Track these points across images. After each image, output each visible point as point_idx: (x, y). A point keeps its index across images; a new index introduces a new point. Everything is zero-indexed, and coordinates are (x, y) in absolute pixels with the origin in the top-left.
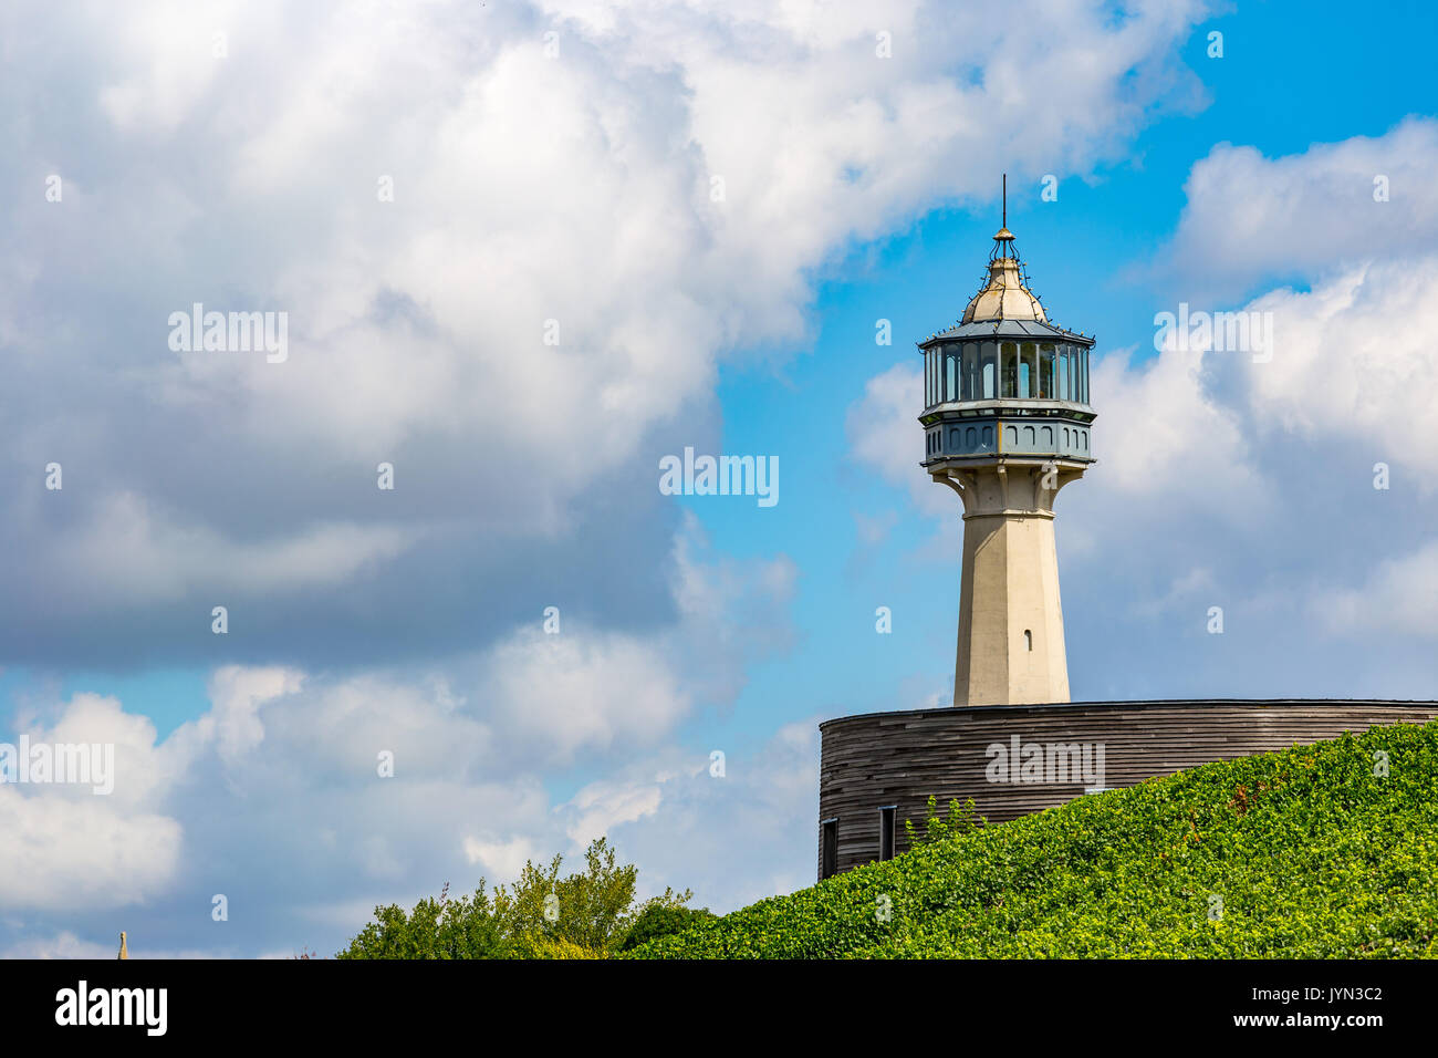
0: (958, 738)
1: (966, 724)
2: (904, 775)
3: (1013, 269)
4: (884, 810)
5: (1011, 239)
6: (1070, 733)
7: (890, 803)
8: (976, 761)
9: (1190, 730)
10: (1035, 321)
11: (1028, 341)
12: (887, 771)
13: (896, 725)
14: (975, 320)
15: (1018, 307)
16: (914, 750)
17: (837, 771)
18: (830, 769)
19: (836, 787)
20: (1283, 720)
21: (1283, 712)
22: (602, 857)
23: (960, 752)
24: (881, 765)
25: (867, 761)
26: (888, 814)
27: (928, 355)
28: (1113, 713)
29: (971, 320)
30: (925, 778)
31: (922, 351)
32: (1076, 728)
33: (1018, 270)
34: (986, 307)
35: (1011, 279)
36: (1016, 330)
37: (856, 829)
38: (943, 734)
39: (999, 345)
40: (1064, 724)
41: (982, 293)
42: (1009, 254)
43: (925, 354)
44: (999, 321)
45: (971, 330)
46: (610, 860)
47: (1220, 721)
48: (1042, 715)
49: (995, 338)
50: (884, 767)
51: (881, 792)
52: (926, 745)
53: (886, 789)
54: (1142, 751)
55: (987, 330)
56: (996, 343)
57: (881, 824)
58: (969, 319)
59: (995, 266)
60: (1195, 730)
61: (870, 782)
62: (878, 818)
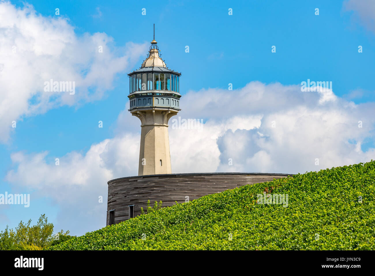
0: (154, 184)
1: (157, 180)
2: (137, 196)
3: (157, 52)
4: (130, 206)
5: (156, 43)
6: (189, 183)
7: (132, 204)
8: (160, 191)
9: (226, 182)
10: (164, 67)
11: (162, 73)
12: (131, 195)
13: (135, 181)
14: (145, 67)
15: (158, 63)
16: (140, 188)
17: (115, 195)
18: (111, 194)
19: (114, 200)
20: (254, 179)
21: (254, 177)
22: (43, 220)
23: (155, 188)
24: (129, 193)
25: (125, 192)
26: (132, 208)
27: (131, 78)
28: (202, 176)
29: (144, 67)
30: (143, 197)
31: (129, 76)
32: (191, 181)
33: (158, 52)
34: (149, 63)
35: (156, 55)
36: (158, 70)
37: (121, 212)
38: (149, 183)
39: (154, 74)
40: (187, 180)
41: (147, 59)
42: (155, 47)
43: (130, 77)
44: (153, 67)
45: (144, 70)
46: (46, 221)
47: (235, 179)
48: (180, 177)
49: (152, 72)
50: (130, 193)
51: (129, 201)
52: (144, 186)
53: (131, 200)
54: (211, 188)
55: (150, 69)
56: (153, 73)
57: (129, 211)
58: (143, 66)
59: (152, 51)
60: (228, 182)
61: (126, 198)
62: (128, 209)
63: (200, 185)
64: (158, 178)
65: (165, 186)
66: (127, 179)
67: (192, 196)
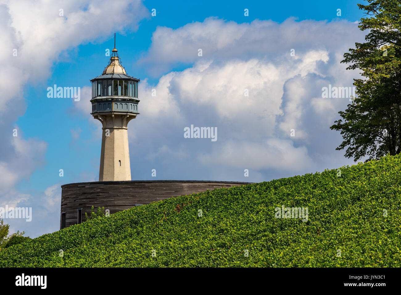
0: (100, 190)
1: (102, 186)
2: (84, 200)
3: (117, 60)
4: (79, 210)
5: (117, 51)
6: (131, 189)
7: (80, 208)
8: (105, 197)
9: (164, 189)
10: (123, 74)
11: (121, 80)
12: (80, 199)
13: (83, 186)
14: (106, 73)
15: (118, 70)
16: (87, 193)
17: (66, 199)
18: (64, 198)
19: (65, 203)
20: (190, 186)
21: (190, 184)
23: (100, 194)
24: (78, 197)
25: (74, 196)
26: (80, 211)
27: (93, 83)
28: (143, 184)
30: (90, 201)
31: (91, 82)
32: (133, 188)
34: (109, 70)
35: (116, 62)
36: (118, 77)
37: (71, 215)
38: (96, 189)
39: (113, 81)
40: (129, 187)
41: (108, 66)
42: (116, 55)
43: (92, 83)
44: (113, 74)
45: (105, 76)
47: (173, 186)
48: (123, 184)
49: (112, 79)
50: (79, 198)
51: (78, 205)
52: (91, 192)
53: (79, 204)
54: (151, 194)
55: (110, 76)
56: (112, 80)
57: (78, 214)
58: (105, 73)
59: (112, 59)
60: (166, 189)
61: (75, 202)
62: (77, 212)
63: (141, 192)
64: (103, 184)
65: (110, 192)
66: (77, 185)
67: (134, 201)
